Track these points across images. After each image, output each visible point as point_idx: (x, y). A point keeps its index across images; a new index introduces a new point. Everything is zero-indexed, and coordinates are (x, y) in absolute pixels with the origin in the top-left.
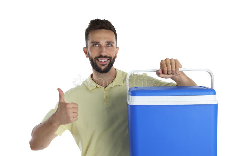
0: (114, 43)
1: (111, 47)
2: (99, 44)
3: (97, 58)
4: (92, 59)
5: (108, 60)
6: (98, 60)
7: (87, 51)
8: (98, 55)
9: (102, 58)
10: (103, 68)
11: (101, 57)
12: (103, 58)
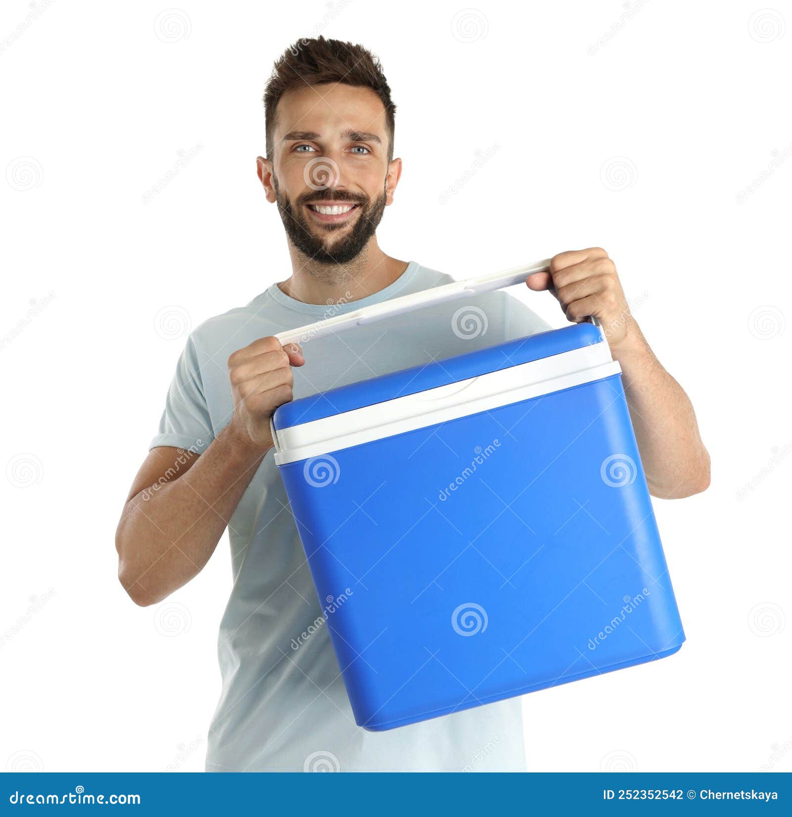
0: (378, 140)
1: (367, 157)
2: (315, 143)
3: (308, 200)
4: (288, 202)
5: (354, 207)
6: (311, 207)
7: (269, 175)
9: (329, 199)
10: (331, 239)
11: (324, 195)
12: (332, 201)
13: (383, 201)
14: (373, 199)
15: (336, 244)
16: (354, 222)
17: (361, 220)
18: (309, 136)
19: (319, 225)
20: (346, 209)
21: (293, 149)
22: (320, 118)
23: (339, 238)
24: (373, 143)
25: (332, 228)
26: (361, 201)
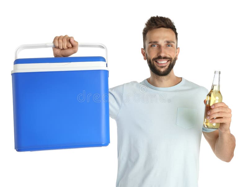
13: (176, 59)
14: (173, 59)
15: (164, 72)
16: (168, 65)
17: (170, 64)
18: (156, 42)
19: (159, 67)
20: (166, 62)
21: (151, 46)
22: (158, 38)
23: (164, 70)
24: (173, 44)
25: (162, 67)
26: (170, 59)
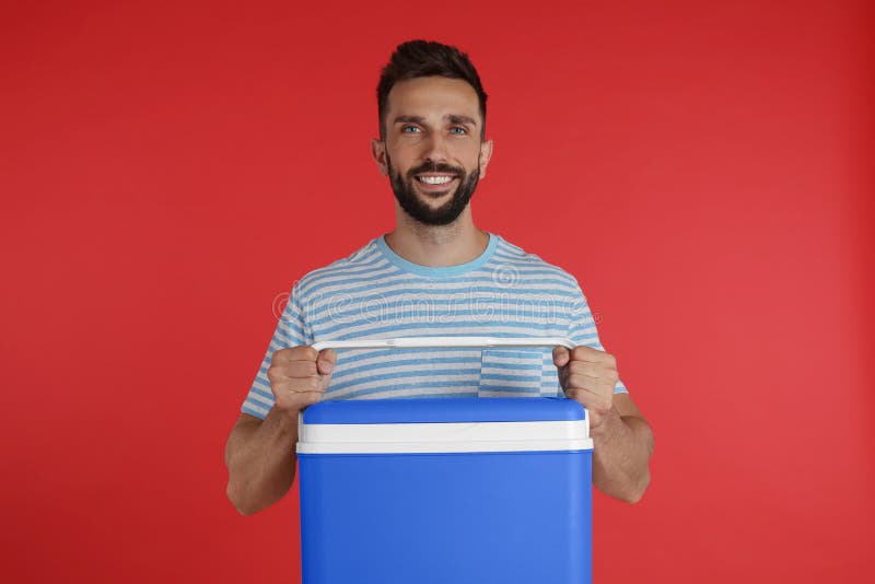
0: (473, 122)
1: (464, 136)
2: (421, 125)
3: (415, 173)
4: (400, 177)
5: (454, 178)
6: (418, 179)
7: (382, 154)
8: (419, 163)
9: (434, 171)
10: (436, 204)
11: (428, 166)
12: (436, 173)
13: (476, 173)
14: (468, 173)
15: (440, 209)
16: (454, 190)
18: (415, 120)
19: (425, 193)
21: (403, 130)
24: (471, 126)
25: (437, 195)
26: (458, 173)
